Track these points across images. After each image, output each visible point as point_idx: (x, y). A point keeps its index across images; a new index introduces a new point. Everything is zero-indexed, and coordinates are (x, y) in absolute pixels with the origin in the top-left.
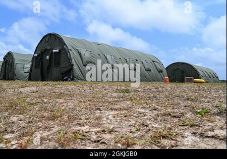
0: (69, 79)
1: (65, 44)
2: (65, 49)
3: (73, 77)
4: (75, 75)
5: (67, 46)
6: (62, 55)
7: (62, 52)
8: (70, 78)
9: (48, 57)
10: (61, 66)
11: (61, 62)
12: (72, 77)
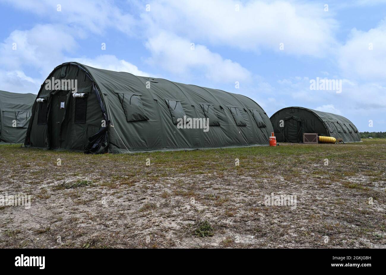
0: (102, 148)
1: (95, 84)
2: (95, 92)
3: (110, 143)
4: (113, 140)
5: (98, 88)
6: (89, 104)
7: (90, 98)
8: (104, 145)
9: (63, 105)
10: (88, 122)
11: (88, 115)
12: (106, 144)
